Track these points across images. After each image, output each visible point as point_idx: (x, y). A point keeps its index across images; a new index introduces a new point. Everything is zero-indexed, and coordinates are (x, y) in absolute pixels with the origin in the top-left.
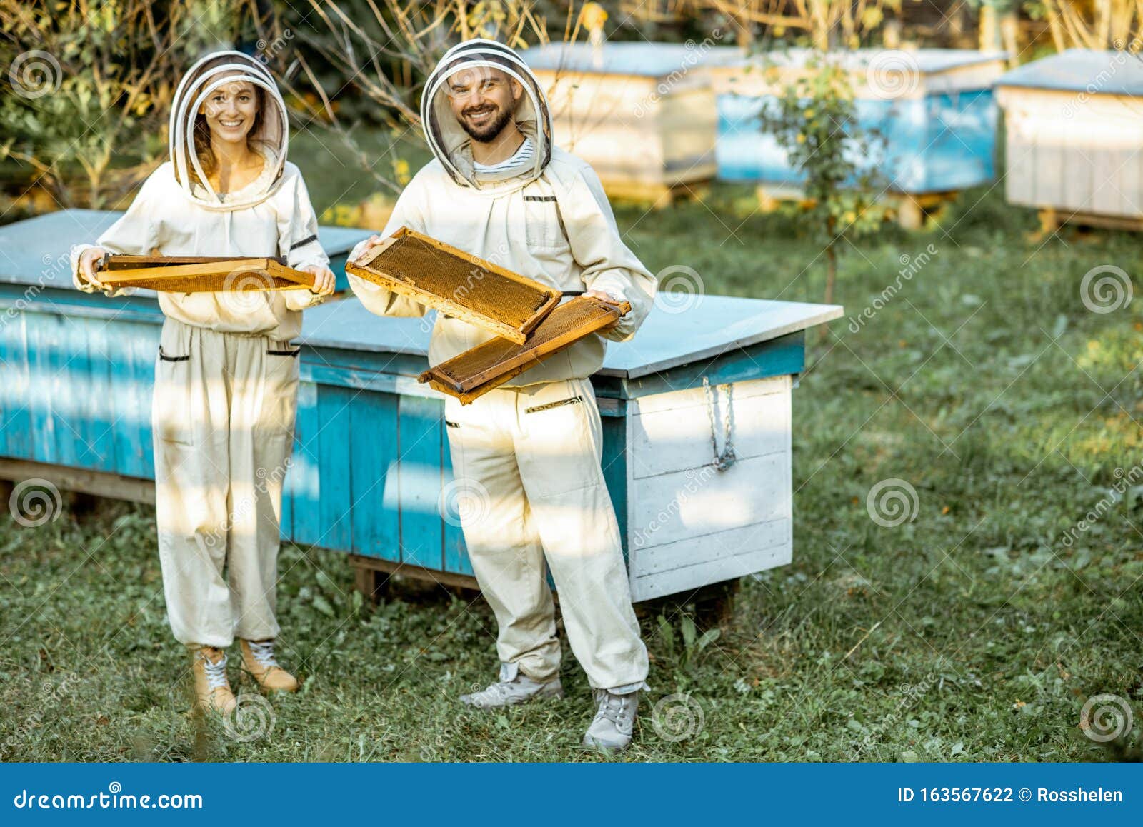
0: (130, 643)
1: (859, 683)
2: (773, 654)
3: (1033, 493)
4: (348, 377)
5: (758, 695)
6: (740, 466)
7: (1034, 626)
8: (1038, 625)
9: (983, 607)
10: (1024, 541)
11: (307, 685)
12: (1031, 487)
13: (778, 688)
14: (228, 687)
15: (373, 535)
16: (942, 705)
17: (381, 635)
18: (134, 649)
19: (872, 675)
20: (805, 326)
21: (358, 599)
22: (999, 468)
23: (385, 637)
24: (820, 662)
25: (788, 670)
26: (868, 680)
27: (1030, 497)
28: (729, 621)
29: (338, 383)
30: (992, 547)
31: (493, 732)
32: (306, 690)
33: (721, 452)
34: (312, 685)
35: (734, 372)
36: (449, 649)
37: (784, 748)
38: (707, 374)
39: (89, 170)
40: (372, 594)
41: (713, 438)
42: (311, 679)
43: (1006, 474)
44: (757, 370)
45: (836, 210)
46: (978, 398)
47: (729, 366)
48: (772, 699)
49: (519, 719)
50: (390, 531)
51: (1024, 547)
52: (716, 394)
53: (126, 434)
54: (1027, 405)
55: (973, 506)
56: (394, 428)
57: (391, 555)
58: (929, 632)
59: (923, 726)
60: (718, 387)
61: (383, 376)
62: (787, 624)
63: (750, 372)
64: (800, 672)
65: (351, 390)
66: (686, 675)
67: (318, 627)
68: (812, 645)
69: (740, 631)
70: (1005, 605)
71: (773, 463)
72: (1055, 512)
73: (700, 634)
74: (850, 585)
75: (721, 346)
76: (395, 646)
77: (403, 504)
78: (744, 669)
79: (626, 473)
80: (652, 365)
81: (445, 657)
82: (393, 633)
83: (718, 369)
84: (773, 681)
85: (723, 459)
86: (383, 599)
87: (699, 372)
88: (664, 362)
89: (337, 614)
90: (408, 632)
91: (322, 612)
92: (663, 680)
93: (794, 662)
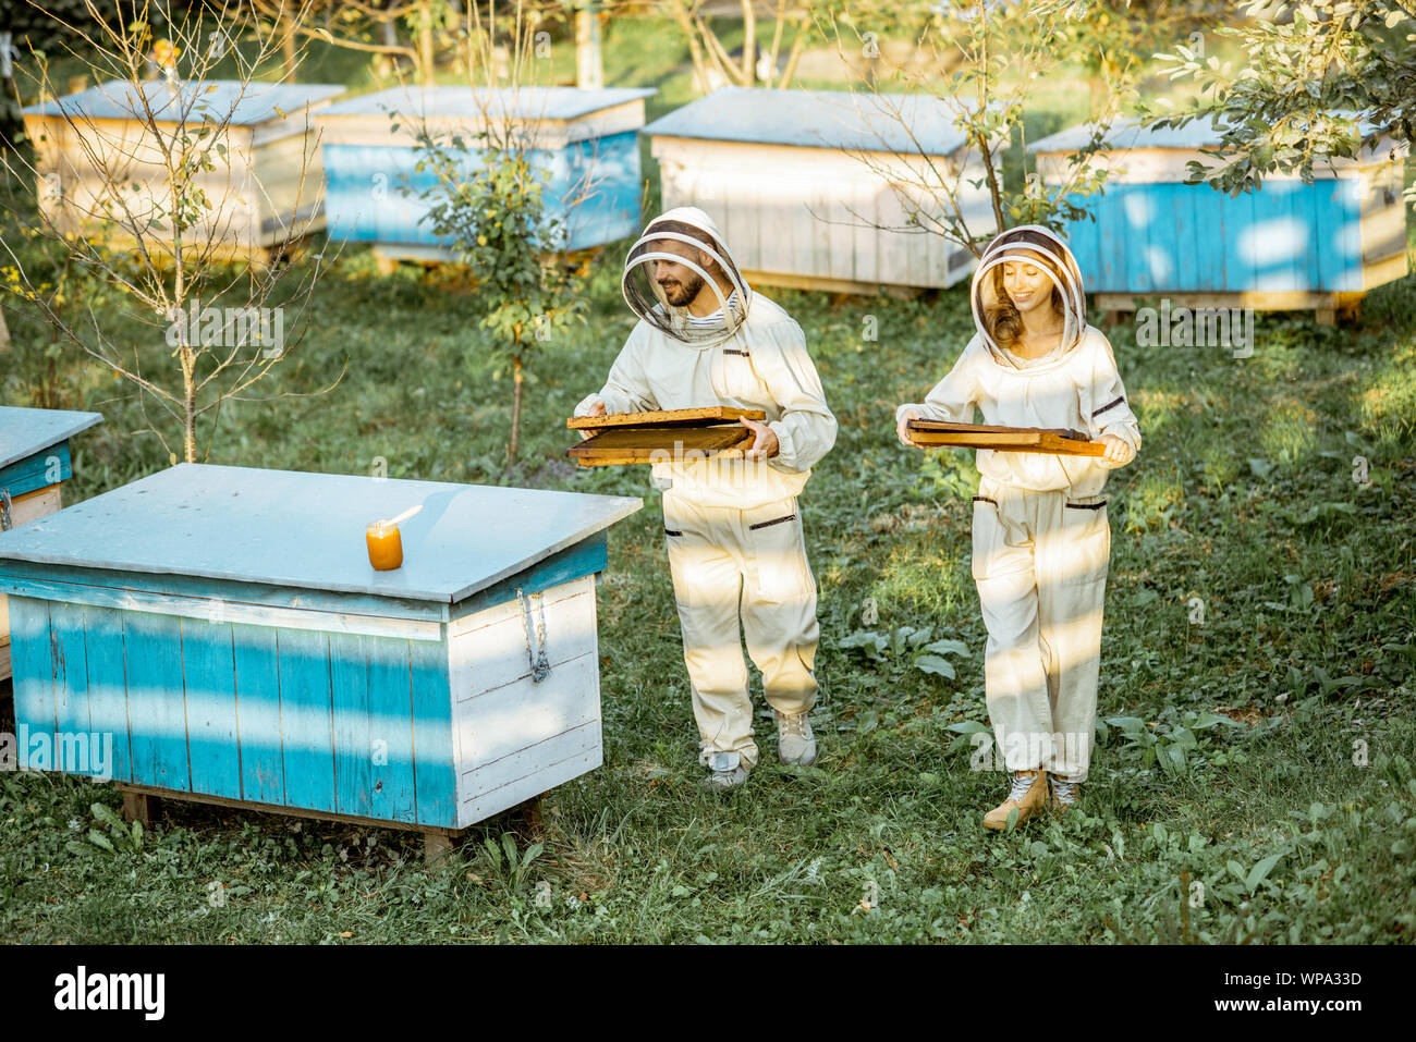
2: (593, 863)
5: (591, 911)
6: (555, 673)
13: (610, 902)
15: (156, 763)
16: (787, 912)
17: (174, 870)
21: (138, 829)
23: (179, 872)
24: (657, 869)
25: (614, 879)
28: (542, 830)
33: (536, 662)
35: (544, 580)
36: (252, 881)
38: (521, 587)
40: (146, 821)
41: (529, 650)
44: (566, 574)
47: (540, 574)
50: (176, 759)
52: (528, 604)
56: (177, 652)
57: (179, 784)
60: (530, 597)
61: (163, 598)
62: (604, 829)
63: (560, 577)
64: (627, 882)
67: (101, 865)
68: (635, 852)
69: (554, 839)
71: (582, 666)
73: (522, 849)
74: (650, 777)
75: (536, 556)
76: (193, 882)
77: (191, 731)
78: (568, 882)
79: (450, 697)
80: (472, 586)
81: (250, 890)
82: (186, 867)
83: (530, 579)
84: (603, 894)
85: (537, 670)
86: (158, 826)
87: (513, 583)
88: (485, 581)
89: (116, 849)
90: (201, 864)
91: (100, 847)
92: (493, 903)
93: (618, 870)
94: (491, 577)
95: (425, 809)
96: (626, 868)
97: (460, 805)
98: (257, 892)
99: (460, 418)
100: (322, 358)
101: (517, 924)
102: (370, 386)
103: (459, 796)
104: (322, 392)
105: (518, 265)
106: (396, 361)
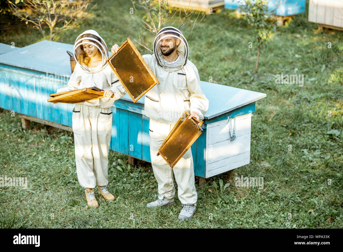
0: (67, 181)
1: (267, 200)
2: (244, 189)
3: (315, 129)
4: (128, 108)
5: (240, 203)
6: (237, 139)
7: (315, 180)
8: (316, 180)
9: (301, 172)
10: (312, 147)
11: (117, 199)
12: (314, 127)
13: (245, 201)
14: (95, 199)
15: (134, 151)
16: (290, 210)
17: (136, 179)
18: (69, 183)
19: (271, 198)
20: (256, 100)
21: (129, 167)
22: (306, 121)
23: (137, 180)
24: (257, 193)
25: (248, 194)
26: (270, 199)
27: (314, 130)
28: (232, 178)
29: (125, 109)
30: (304, 149)
31: (169, 216)
32: (117, 201)
33: (232, 136)
34: (119, 199)
35: (236, 114)
36: (155, 184)
37: (247, 223)
38: (229, 116)
39: (50, 27)
40: (133, 164)
41: (230, 132)
42: (119, 197)
43: (308, 122)
44: (242, 113)
45: (261, 36)
46: (300, 94)
47: (235, 113)
48: (244, 204)
49: (175, 212)
50: (139, 150)
51: (312, 149)
52: (231, 121)
53: (64, 114)
54: (313, 97)
55: (298, 133)
56: (141, 123)
57: (139, 158)
58: (287, 182)
59: (285, 216)
60: (232, 119)
61: (138, 109)
63: (240, 114)
64: (251, 195)
65: (129, 111)
66: (221, 197)
67: (118, 175)
68: (255, 187)
69: (235, 182)
70: (307, 172)
71: (246, 137)
72: (321, 137)
73: (224, 184)
74: (265, 166)
75: (233, 108)
76: (140, 183)
77: (143, 144)
78: (236, 194)
79: (206, 144)
80: (214, 115)
81: (154, 187)
82: (139, 178)
83: (232, 114)
84: (244, 198)
85: (232, 138)
86: (136, 166)
87: (227, 115)
88: (217, 114)
89: (123, 171)
90: (143, 178)
91: (119, 170)
92: (214, 198)
93: (249, 192)
94: (219, 113)
95: (198, 172)
96: (252, 192)
97: (207, 172)
98: (156, 187)
99: (246, 59)
100: (216, 39)
101: (219, 204)
102: (226, 48)
103: (206, 170)
104: (214, 49)
105: (260, 22)
106: (234, 42)
